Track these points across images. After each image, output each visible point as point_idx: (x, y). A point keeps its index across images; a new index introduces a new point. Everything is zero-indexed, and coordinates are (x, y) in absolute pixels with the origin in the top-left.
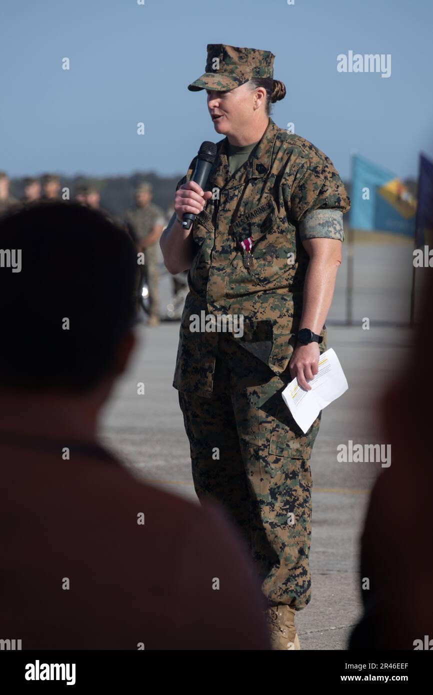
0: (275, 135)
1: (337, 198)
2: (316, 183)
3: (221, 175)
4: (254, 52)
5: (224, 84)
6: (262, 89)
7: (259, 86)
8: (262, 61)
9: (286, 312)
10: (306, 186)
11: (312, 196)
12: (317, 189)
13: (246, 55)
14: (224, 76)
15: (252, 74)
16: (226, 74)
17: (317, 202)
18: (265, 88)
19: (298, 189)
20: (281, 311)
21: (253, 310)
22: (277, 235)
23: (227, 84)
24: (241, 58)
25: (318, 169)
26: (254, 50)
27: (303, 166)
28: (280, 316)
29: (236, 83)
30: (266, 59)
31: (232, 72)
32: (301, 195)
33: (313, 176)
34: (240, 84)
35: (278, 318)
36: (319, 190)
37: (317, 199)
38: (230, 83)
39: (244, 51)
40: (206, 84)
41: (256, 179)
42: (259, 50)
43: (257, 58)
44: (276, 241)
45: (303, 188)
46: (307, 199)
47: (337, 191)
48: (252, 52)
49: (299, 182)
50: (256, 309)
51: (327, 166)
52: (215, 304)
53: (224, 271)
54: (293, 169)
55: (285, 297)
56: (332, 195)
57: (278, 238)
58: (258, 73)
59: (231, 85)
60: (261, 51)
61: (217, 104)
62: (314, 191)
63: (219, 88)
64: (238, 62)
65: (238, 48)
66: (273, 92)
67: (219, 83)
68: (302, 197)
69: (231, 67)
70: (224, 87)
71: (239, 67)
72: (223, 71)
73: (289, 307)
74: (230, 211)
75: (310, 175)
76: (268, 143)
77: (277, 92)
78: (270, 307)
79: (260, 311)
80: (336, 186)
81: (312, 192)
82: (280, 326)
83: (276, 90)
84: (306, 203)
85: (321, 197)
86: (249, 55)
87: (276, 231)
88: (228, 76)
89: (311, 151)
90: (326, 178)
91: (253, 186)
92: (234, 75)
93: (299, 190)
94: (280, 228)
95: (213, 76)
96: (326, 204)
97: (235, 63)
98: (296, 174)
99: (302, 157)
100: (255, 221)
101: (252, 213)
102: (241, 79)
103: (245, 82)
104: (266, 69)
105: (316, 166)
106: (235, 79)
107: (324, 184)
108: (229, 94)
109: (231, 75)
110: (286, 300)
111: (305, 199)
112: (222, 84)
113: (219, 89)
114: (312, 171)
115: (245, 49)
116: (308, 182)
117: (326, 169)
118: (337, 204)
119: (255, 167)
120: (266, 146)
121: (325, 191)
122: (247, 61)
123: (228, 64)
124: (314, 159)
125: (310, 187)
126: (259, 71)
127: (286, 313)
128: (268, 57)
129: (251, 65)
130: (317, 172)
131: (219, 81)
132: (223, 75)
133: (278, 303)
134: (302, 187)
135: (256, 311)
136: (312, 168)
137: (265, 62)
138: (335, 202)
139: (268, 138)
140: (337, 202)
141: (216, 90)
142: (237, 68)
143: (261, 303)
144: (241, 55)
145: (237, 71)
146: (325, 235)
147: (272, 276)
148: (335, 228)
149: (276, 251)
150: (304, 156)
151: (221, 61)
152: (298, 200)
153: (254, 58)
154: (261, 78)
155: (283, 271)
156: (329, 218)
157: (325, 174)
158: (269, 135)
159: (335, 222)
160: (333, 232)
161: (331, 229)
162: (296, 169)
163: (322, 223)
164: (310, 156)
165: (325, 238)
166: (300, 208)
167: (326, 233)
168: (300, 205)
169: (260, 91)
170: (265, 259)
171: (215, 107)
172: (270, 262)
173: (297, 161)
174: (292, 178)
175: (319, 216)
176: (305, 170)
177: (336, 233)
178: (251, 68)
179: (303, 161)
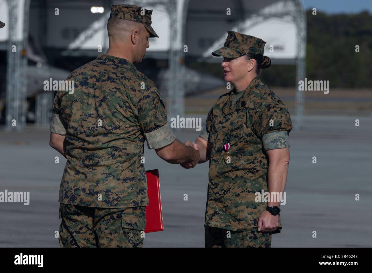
0: (255, 85)
1: (279, 123)
2: (267, 114)
3: (227, 107)
4: (252, 38)
5: (231, 54)
6: (253, 60)
7: (252, 58)
8: (256, 44)
9: (246, 189)
10: (262, 116)
11: (265, 123)
12: (268, 118)
13: (247, 39)
14: (232, 50)
15: (248, 51)
16: (233, 48)
18: (255, 59)
20: (243, 189)
21: (229, 187)
22: (243, 143)
23: (233, 54)
24: (243, 40)
25: (271, 106)
27: (261, 103)
28: (242, 191)
29: (238, 55)
30: (258, 43)
31: (237, 48)
32: (260, 122)
33: (266, 110)
34: (241, 56)
35: (241, 192)
39: (246, 37)
40: (221, 53)
41: (240, 109)
43: (253, 42)
44: (243, 146)
46: (263, 124)
47: (281, 119)
48: (250, 38)
50: (230, 186)
51: (277, 105)
52: (212, 181)
53: (218, 162)
54: (256, 106)
55: (247, 181)
56: (276, 121)
57: (244, 145)
58: (253, 50)
59: (235, 55)
60: (255, 38)
61: (226, 65)
62: (266, 119)
64: (241, 43)
65: (242, 35)
66: (263, 63)
67: (228, 53)
68: (260, 123)
69: (236, 45)
70: (231, 56)
71: (241, 45)
73: (248, 186)
74: (225, 127)
75: (265, 110)
77: (265, 63)
78: (237, 186)
79: (231, 188)
80: (281, 116)
81: (265, 120)
82: (241, 197)
83: (264, 62)
84: (262, 126)
86: (248, 40)
87: (243, 141)
88: (234, 50)
89: (269, 96)
91: (237, 113)
92: (238, 50)
93: (259, 119)
94: (245, 139)
97: (239, 43)
98: (257, 109)
99: (262, 99)
100: (233, 134)
101: (233, 129)
102: (242, 53)
103: (244, 55)
104: (258, 49)
105: (270, 104)
106: (238, 52)
107: (272, 115)
108: (234, 60)
109: (236, 50)
110: (246, 182)
112: (230, 54)
113: (228, 57)
114: (267, 107)
116: (264, 114)
117: (276, 106)
118: (279, 127)
119: (241, 103)
121: (272, 119)
122: (246, 43)
123: (235, 43)
124: (269, 100)
126: (253, 49)
127: (245, 190)
128: (260, 42)
129: (249, 45)
130: (270, 108)
131: (228, 52)
132: (231, 49)
133: (242, 184)
134: (260, 117)
135: (230, 188)
136: (267, 105)
137: (258, 45)
138: (278, 126)
139: (251, 86)
140: (279, 125)
141: (226, 57)
142: (240, 46)
143: (234, 183)
144: (244, 39)
145: (240, 48)
146: (274, 147)
147: (240, 166)
148: (281, 142)
149: (244, 152)
150: (263, 98)
151: (232, 41)
152: (258, 124)
153: (251, 42)
154: (254, 54)
155: (247, 163)
156: (276, 137)
157: (275, 109)
158: (252, 85)
159: (281, 139)
160: (280, 145)
161: (279, 143)
162: (257, 105)
163: (272, 141)
164: (267, 98)
165: (275, 149)
166: (259, 129)
167: (275, 146)
168: (259, 128)
169: (252, 61)
170: (237, 156)
171: (226, 66)
172: (240, 158)
173: (259, 101)
174: (255, 111)
175: (270, 137)
176: (263, 106)
177: (281, 145)
178: (249, 47)
179: (262, 101)
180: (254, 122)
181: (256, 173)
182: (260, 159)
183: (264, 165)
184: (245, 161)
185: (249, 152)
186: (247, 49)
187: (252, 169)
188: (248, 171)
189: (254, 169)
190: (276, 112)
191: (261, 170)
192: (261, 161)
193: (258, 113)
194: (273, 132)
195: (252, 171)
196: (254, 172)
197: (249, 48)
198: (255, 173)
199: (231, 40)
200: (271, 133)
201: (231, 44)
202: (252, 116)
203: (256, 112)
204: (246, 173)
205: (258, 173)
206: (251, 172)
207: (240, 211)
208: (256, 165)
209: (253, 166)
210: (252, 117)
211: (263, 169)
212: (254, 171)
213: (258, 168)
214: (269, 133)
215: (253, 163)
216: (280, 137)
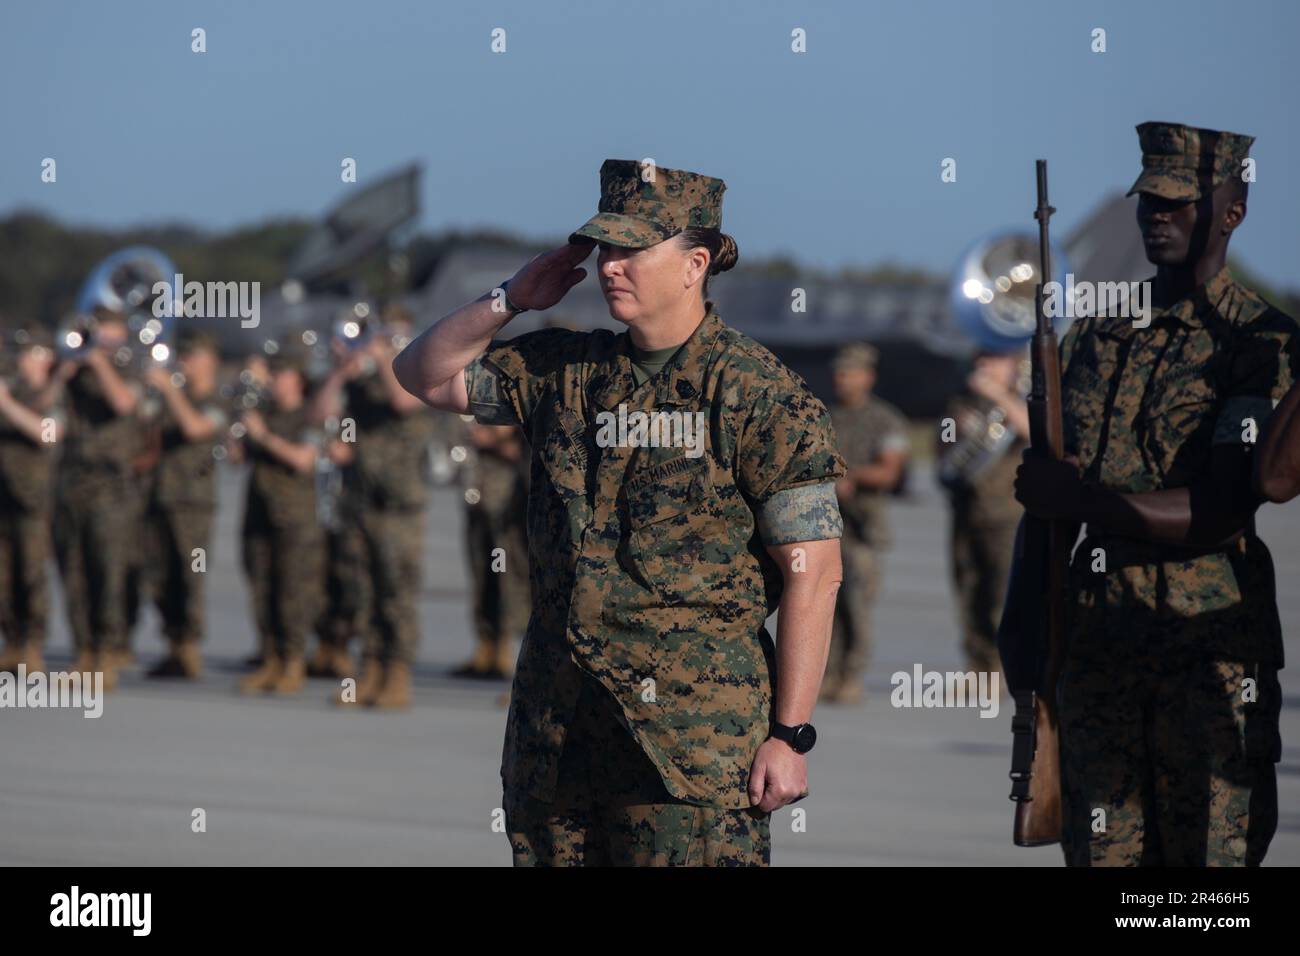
0: (717, 333)
1: (828, 457)
2: (792, 429)
4: (695, 180)
5: (638, 235)
6: (702, 250)
7: (698, 245)
8: (707, 198)
9: (711, 672)
10: (774, 434)
11: (783, 455)
12: (793, 441)
13: (680, 184)
14: (637, 222)
15: (688, 220)
16: (641, 216)
17: (792, 466)
18: (709, 247)
19: (757, 438)
20: (701, 670)
21: (650, 661)
22: (708, 517)
23: (643, 235)
24: (670, 188)
25: (795, 401)
26: (694, 176)
27: (766, 393)
28: (699, 679)
29: (658, 235)
30: (713, 193)
31: (652, 214)
32: (764, 452)
33: (786, 415)
34: (666, 237)
35: (694, 682)
36: (797, 443)
37: (792, 459)
38: (649, 234)
39: (676, 177)
40: (605, 232)
41: (674, 406)
42: (702, 176)
43: (699, 191)
44: (704, 528)
45: (768, 438)
46: (776, 460)
48: (692, 180)
49: (760, 426)
50: (654, 660)
51: (810, 397)
52: (580, 631)
53: (604, 570)
54: (747, 399)
55: (712, 644)
56: (819, 452)
57: (708, 523)
58: (698, 218)
59: (650, 237)
60: (707, 178)
61: (620, 271)
62: (788, 444)
63: (629, 243)
64: (665, 195)
65: (666, 171)
66: (717, 254)
67: (629, 233)
68: (766, 455)
69: (650, 204)
70: (637, 241)
71: (665, 204)
72: (637, 211)
73: (718, 663)
74: (622, 459)
75: (780, 412)
76: (703, 344)
77: (725, 256)
78: (681, 661)
81: (786, 446)
82: (698, 697)
83: (721, 251)
84: (773, 467)
85: (799, 456)
86: (686, 184)
87: (707, 509)
88: (645, 221)
89: (780, 368)
90: (810, 418)
92: (656, 220)
93: (761, 441)
94: (715, 505)
95: (618, 220)
96: (808, 472)
97: (657, 198)
98: (753, 409)
99: (765, 377)
101: (662, 468)
102: (668, 229)
103: (675, 234)
104: (712, 212)
105: (790, 394)
106: (658, 228)
107: (806, 432)
108: (644, 254)
109: (650, 219)
110: (712, 649)
111: (773, 458)
112: (633, 236)
113: (626, 244)
114: (784, 403)
115: (680, 172)
116: (778, 426)
117: (810, 401)
118: (827, 469)
119: (675, 384)
120: (698, 349)
121: (809, 446)
122: (680, 195)
123: (645, 199)
124: (785, 381)
125: (780, 434)
126: (699, 215)
127: (710, 675)
128: (718, 189)
129: (687, 203)
130: (793, 407)
131: (629, 229)
132: (635, 219)
133: (697, 654)
134: (765, 436)
135: (655, 664)
136: (782, 399)
137: (712, 200)
138: (825, 467)
139: (704, 336)
140: (829, 465)
142: (661, 207)
143: (667, 651)
144: (671, 183)
145: (662, 212)
146: (813, 536)
147: (690, 592)
148: (829, 519)
149: (702, 547)
150: (767, 375)
151: (632, 193)
152: (757, 460)
153: (693, 191)
154: (703, 229)
155: (709, 585)
156: (817, 502)
157: (808, 411)
158: (707, 332)
159: (828, 507)
160: (827, 527)
161: (823, 522)
162: (752, 398)
163: (805, 513)
164: (779, 375)
165: (814, 540)
166: (761, 475)
167: (815, 532)
168: (762, 470)
169: (699, 254)
170: (679, 560)
171: (616, 274)
172: (686, 565)
173: (755, 383)
174: (744, 415)
175: (799, 501)
176: (771, 402)
177: (830, 528)
178: (687, 209)
179: (766, 384)
180: (739, 452)
181: (735, 618)
182: (747, 573)
183: (758, 593)
184: (706, 580)
185: (717, 550)
186: (684, 216)
187: (724, 607)
188: (711, 611)
189: (731, 605)
190: (813, 420)
191: (749, 610)
192: (749, 581)
193: (756, 423)
194: (806, 485)
195: (724, 611)
196: (732, 615)
197: (690, 211)
198: (732, 619)
199: (627, 188)
200: (801, 489)
201: (630, 203)
202: (734, 432)
203: (750, 420)
204: (705, 616)
205: (741, 618)
206: (720, 615)
207: (692, 743)
208: (736, 591)
209: (727, 594)
210: (735, 435)
211: (758, 608)
212: (732, 611)
213: (743, 603)
214: (794, 487)
215: (729, 585)
216: (827, 502)
